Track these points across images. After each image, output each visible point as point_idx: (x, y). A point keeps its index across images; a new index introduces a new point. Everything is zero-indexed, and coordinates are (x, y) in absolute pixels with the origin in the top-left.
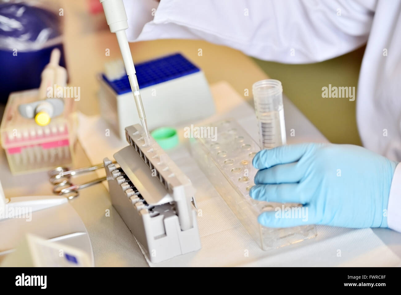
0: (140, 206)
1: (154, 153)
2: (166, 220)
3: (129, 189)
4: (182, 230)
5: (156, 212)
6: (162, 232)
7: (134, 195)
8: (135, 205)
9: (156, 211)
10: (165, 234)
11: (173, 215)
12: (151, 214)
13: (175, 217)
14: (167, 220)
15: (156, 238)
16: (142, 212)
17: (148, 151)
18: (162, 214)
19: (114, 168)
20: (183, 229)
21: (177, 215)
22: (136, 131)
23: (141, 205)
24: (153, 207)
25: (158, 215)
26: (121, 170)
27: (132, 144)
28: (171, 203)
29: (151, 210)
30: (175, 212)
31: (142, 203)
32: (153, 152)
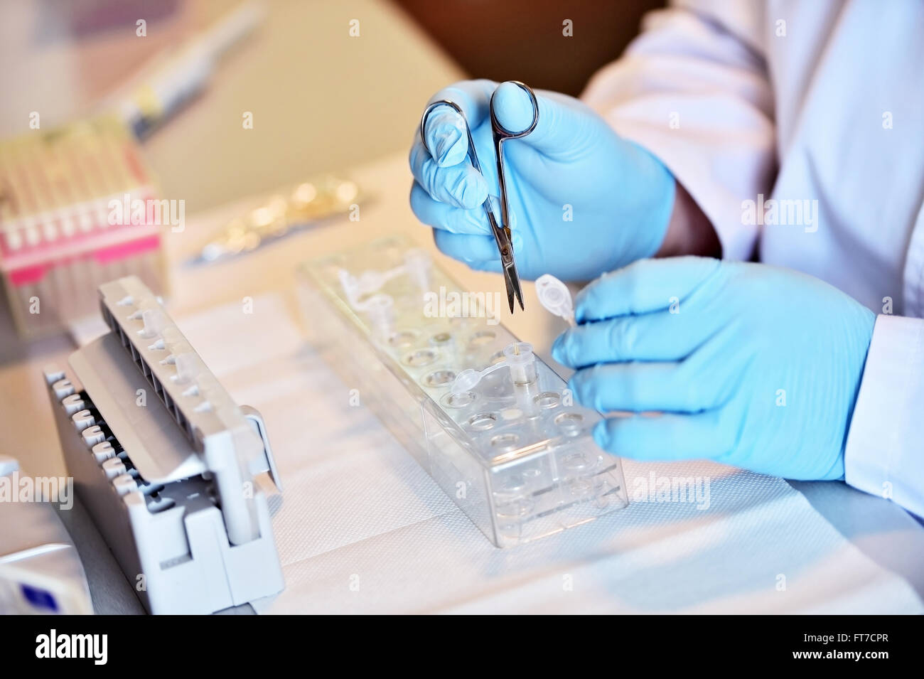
0: (124, 484)
1: (164, 351)
2: (190, 520)
3: (102, 442)
4: (231, 544)
5: (165, 501)
6: (182, 551)
7: (112, 457)
8: (111, 482)
9: (167, 497)
10: (190, 554)
11: (206, 505)
12: (154, 505)
13: (213, 512)
14: (192, 520)
15: (165, 566)
16: (127, 500)
17: (151, 347)
18: (180, 505)
19: (68, 390)
20: (234, 541)
21: (219, 505)
22: (126, 295)
23: (128, 481)
24: (161, 488)
25: (171, 506)
26: (84, 396)
27: (114, 329)
28: (204, 477)
29: (155, 494)
30: (213, 499)
31: (130, 478)
32: (163, 348)
